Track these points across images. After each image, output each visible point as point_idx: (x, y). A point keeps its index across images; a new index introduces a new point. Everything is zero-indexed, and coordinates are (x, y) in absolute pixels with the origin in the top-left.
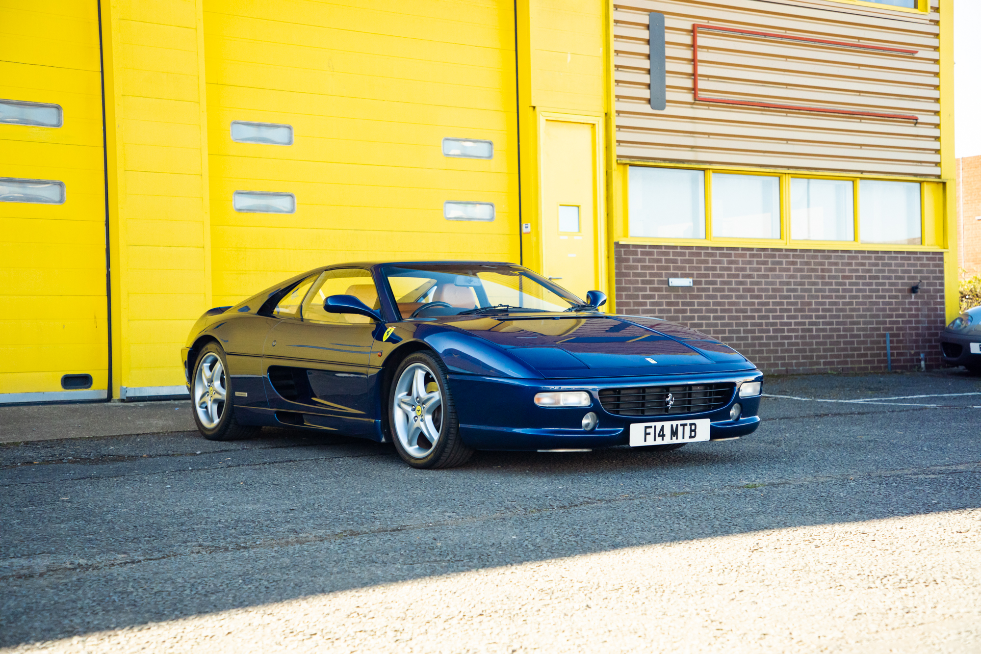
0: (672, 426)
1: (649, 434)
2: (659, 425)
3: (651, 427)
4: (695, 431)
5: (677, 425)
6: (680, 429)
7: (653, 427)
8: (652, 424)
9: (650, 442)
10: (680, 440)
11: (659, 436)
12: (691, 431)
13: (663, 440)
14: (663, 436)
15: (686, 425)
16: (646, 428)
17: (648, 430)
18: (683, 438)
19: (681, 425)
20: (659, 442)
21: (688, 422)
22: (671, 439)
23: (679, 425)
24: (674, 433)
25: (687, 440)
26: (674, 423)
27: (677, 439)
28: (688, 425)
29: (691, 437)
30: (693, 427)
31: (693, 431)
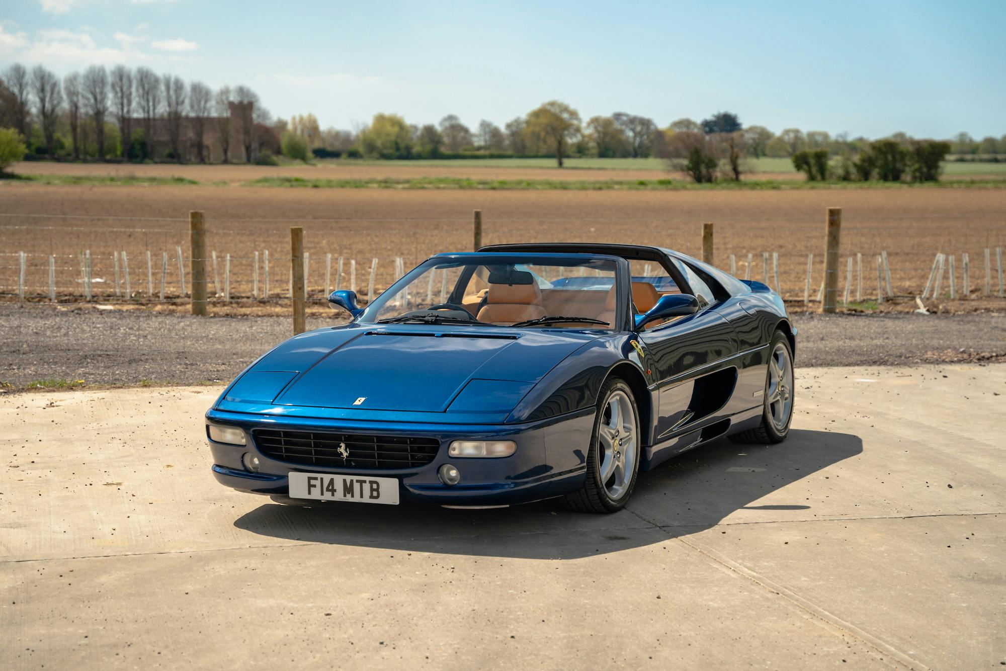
0: (345, 481)
1: (314, 486)
2: (327, 478)
3: (316, 479)
4: (377, 490)
5: (352, 482)
6: (357, 487)
7: (319, 479)
8: (319, 476)
9: (316, 495)
10: (357, 499)
11: (328, 490)
12: (372, 490)
13: (333, 495)
14: (333, 492)
15: (365, 482)
16: (309, 478)
17: (313, 482)
18: (362, 497)
19: (357, 481)
20: (327, 497)
21: (367, 479)
22: (345, 496)
23: (355, 481)
24: (348, 489)
25: (366, 499)
26: (348, 478)
27: (353, 496)
28: (368, 482)
29: (372, 497)
30: (375, 486)
31: (375, 490)
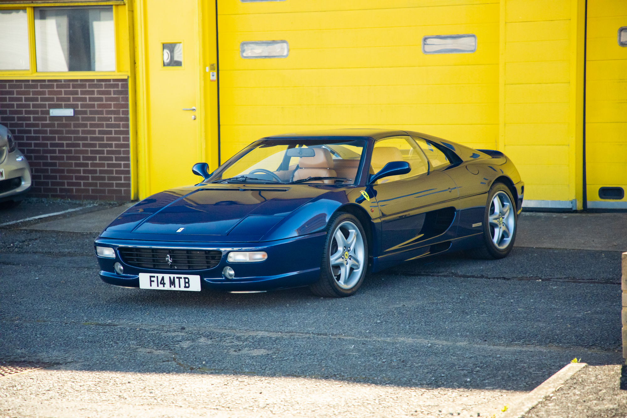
0: (170, 277)
1: (153, 281)
2: (160, 276)
3: (154, 277)
4: (188, 283)
5: (174, 278)
6: (177, 281)
7: (156, 277)
8: (156, 275)
9: (154, 287)
10: (177, 288)
11: (161, 283)
12: (185, 283)
13: (164, 286)
14: (164, 284)
15: (181, 278)
16: (150, 277)
17: (152, 279)
18: (180, 287)
19: (177, 278)
20: (161, 287)
21: (183, 276)
22: (170, 287)
23: (175, 278)
24: (172, 283)
25: (182, 289)
26: (172, 276)
27: (175, 287)
28: (183, 278)
29: (185, 287)
30: (187, 280)
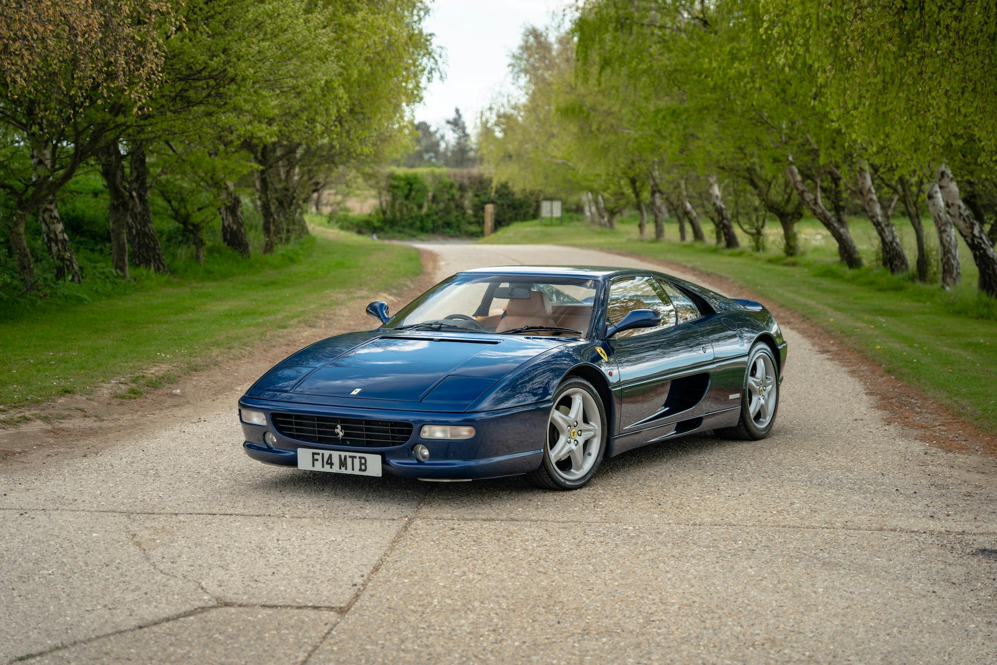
0: (340, 456)
1: (317, 460)
2: (327, 453)
3: (318, 454)
5: (345, 457)
6: (349, 461)
7: (321, 455)
8: (321, 451)
9: (318, 467)
10: (349, 471)
11: (327, 463)
12: (361, 464)
13: (331, 467)
14: (331, 464)
15: (355, 457)
16: (314, 454)
17: (316, 457)
18: (353, 469)
19: (350, 457)
20: (327, 469)
21: (358, 455)
22: (340, 468)
24: (343, 463)
25: (357, 472)
26: (343, 454)
27: (346, 469)
28: (358, 458)
29: (361, 470)
30: (363, 461)
31: (364, 465)
